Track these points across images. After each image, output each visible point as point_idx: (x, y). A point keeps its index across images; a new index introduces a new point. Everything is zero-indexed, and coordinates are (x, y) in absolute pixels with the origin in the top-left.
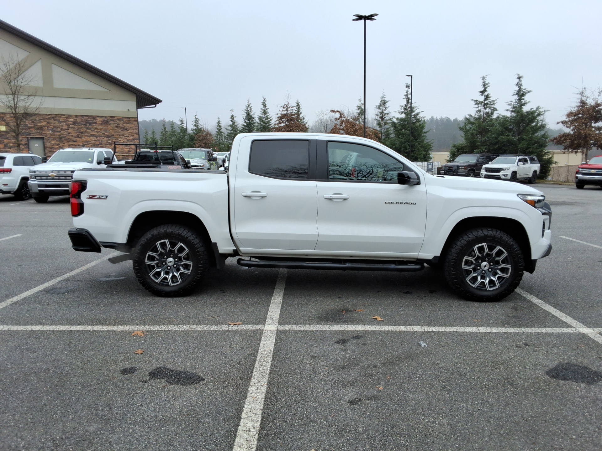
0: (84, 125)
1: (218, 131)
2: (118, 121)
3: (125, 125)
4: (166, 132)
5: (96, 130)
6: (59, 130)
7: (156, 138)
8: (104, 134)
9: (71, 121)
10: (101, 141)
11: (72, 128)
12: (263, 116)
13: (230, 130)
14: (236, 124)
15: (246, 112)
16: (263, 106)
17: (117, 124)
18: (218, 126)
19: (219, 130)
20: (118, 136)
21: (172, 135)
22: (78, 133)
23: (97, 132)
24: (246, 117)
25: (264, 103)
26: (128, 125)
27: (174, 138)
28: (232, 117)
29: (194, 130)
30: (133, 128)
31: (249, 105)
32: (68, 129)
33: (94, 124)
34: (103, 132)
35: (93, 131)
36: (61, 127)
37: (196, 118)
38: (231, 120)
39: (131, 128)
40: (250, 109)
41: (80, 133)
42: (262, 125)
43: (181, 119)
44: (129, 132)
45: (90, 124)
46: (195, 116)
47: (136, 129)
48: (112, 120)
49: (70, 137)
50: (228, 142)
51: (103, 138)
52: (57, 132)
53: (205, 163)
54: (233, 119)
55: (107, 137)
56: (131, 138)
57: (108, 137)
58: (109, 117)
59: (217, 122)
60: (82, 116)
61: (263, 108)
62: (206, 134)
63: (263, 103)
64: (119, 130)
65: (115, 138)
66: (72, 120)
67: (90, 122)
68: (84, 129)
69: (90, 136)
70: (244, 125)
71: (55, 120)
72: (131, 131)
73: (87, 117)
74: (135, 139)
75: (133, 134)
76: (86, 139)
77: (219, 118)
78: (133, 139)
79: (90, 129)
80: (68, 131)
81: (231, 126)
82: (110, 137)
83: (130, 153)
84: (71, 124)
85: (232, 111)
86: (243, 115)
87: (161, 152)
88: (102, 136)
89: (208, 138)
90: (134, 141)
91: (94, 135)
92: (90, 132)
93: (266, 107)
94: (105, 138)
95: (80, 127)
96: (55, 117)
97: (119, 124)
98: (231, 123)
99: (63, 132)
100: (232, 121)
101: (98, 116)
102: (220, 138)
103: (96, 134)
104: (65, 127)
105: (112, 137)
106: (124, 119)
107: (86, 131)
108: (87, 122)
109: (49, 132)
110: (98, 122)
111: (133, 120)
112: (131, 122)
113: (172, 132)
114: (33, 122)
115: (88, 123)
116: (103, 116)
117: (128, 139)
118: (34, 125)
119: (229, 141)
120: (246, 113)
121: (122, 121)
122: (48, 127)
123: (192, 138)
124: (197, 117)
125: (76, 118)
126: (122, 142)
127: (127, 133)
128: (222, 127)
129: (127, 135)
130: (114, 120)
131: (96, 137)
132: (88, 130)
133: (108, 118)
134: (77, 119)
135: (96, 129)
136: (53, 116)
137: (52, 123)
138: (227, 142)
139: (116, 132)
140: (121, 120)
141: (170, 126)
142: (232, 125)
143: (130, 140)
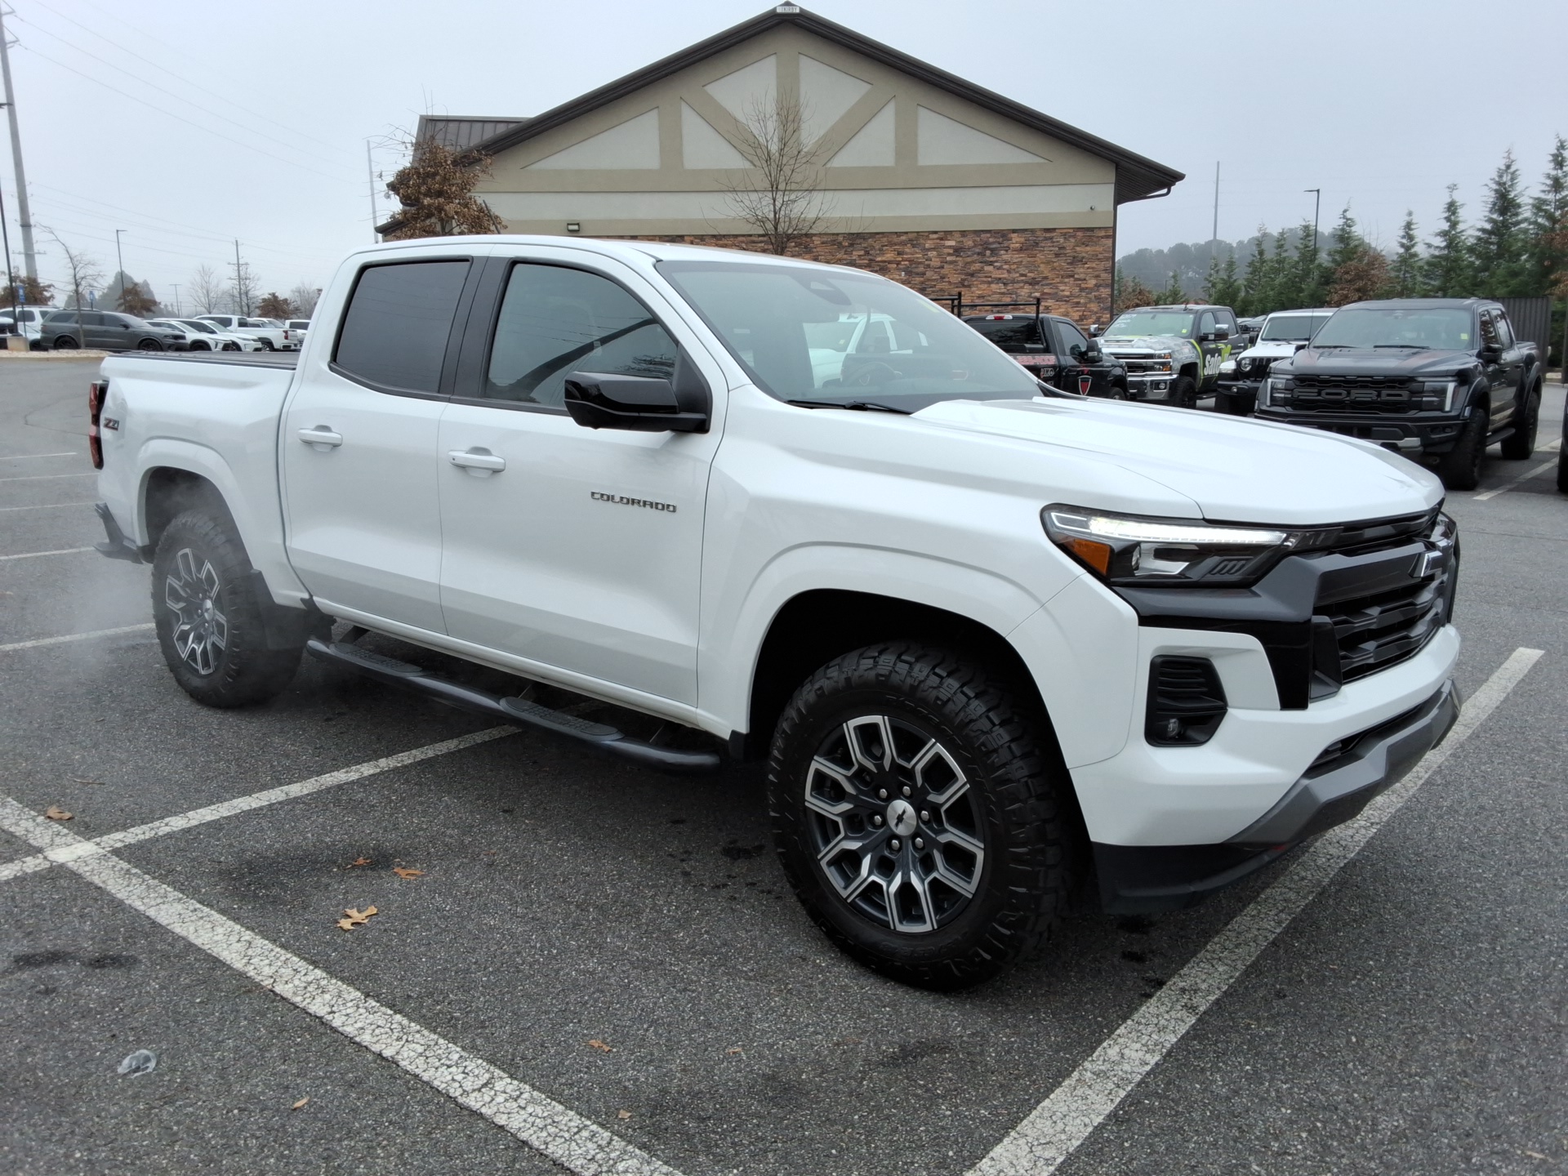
0: (979, 254)
1: (1402, 250)
2: (1062, 240)
3: (1078, 249)
4: (1263, 262)
5: (1005, 267)
6: (921, 269)
7: (1235, 281)
8: (1025, 275)
9: (950, 247)
10: (1016, 293)
11: (951, 263)
12: (1551, 197)
13: (1437, 247)
14: (1460, 227)
15: (1495, 187)
16: (1552, 165)
17: (1060, 248)
18: (1403, 237)
19: (1407, 248)
20: (1058, 280)
21: (1277, 271)
22: (963, 277)
23: (1009, 272)
24: (1495, 204)
25: (1561, 155)
26: (1088, 248)
27: (1280, 279)
28: (1452, 208)
29: (1336, 252)
30: (1100, 256)
31: (1508, 167)
32: (942, 267)
33: (1002, 252)
34: (1022, 270)
35: (999, 268)
36: (927, 263)
37: (1344, 217)
38: (1446, 215)
39: (1095, 257)
40: (1512, 179)
41: (968, 274)
42: (1540, 226)
43: (1304, 224)
44: (1088, 268)
45: (992, 250)
46: (1345, 211)
47: (1107, 259)
48: (1046, 239)
49: (944, 286)
50: (1429, 284)
51: (1022, 285)
52: (918, 274)
53: (1177, 348)
54: (1454, 213)
55: (1030, 284)
56: (1092, 282)
57: (1033, 283)
58: (1041, 230)
59: (1404, 224)
60: (977, 232)
61: (1554, 173)
62: (1368, 264)
63: (1553, 155)
64: (1062, 263)
65: (1051, 284)
66: (952, 243)
67: (994, 246)
68: (977, 266)
69: (989, 283)
70: (1483, 230)
71: (914, 246)
72: (1094, 265)
73: (989, 235)
74: (1100, 286)
75: (1097, 273)
76: (979, 289)
77: (1410, 214)
78: (1096, 285)
79: (991, 263)
80: (943, 271)
81: (1444, 234)
82: (1037, 283)
83: (1085, 322)
84: (949, 254)
85: (1452, 188)
86: (1485, 199)
87: (1011, 317)
88: (1018, 282)
89: (1373, 275)
90: (1098, 290)
91: (1000, 279)
92: (990, 272)
93: (1565, 169)
94: (1027, 286)
95: (969, 259)
96: (917, 239)
97: (1064, 248)
98: (1446, 226)
99: (929, 274)
100: (1448, 219)
101: (1014, 231)
102: (1406, 272)
103: (1006, 275)
104: (936, 262)
105: (1044, 282)
106: (1080, 234)
107: (981, 270)
108: (986, 246)
109: (900, 275)
110: (1012, 246)
111: (1103, 233)
112: (1095, 239)
113: (1279, 262)
114: (867, 253)
115: (989, 249)
116: (1026, 230)
117: (1083, 286)
118: (870, 260)
119: (1433, 282)
120: (1496, 191)
121: (1072, 240)
122: (898, 263)
123: (1327, 278)
124: (1348, 215)
125: (961, 239)
126: (1068, 293)
127: (1082, 270)
128: (1416, 240)
129: (1082, 276)
130: (1051, 238)
131: (1004, 284)
132: (987, 268)
133: (1038, 233)
134: (964, 240)
135: (1006, 262)
136: (910, 236)
137: (907, 254)
138: (1425, 284)
139: (1054, 269)
140: (1070, 236)
141: (1276, 244)
142: (1449, 232)
143: (1087, 288)
